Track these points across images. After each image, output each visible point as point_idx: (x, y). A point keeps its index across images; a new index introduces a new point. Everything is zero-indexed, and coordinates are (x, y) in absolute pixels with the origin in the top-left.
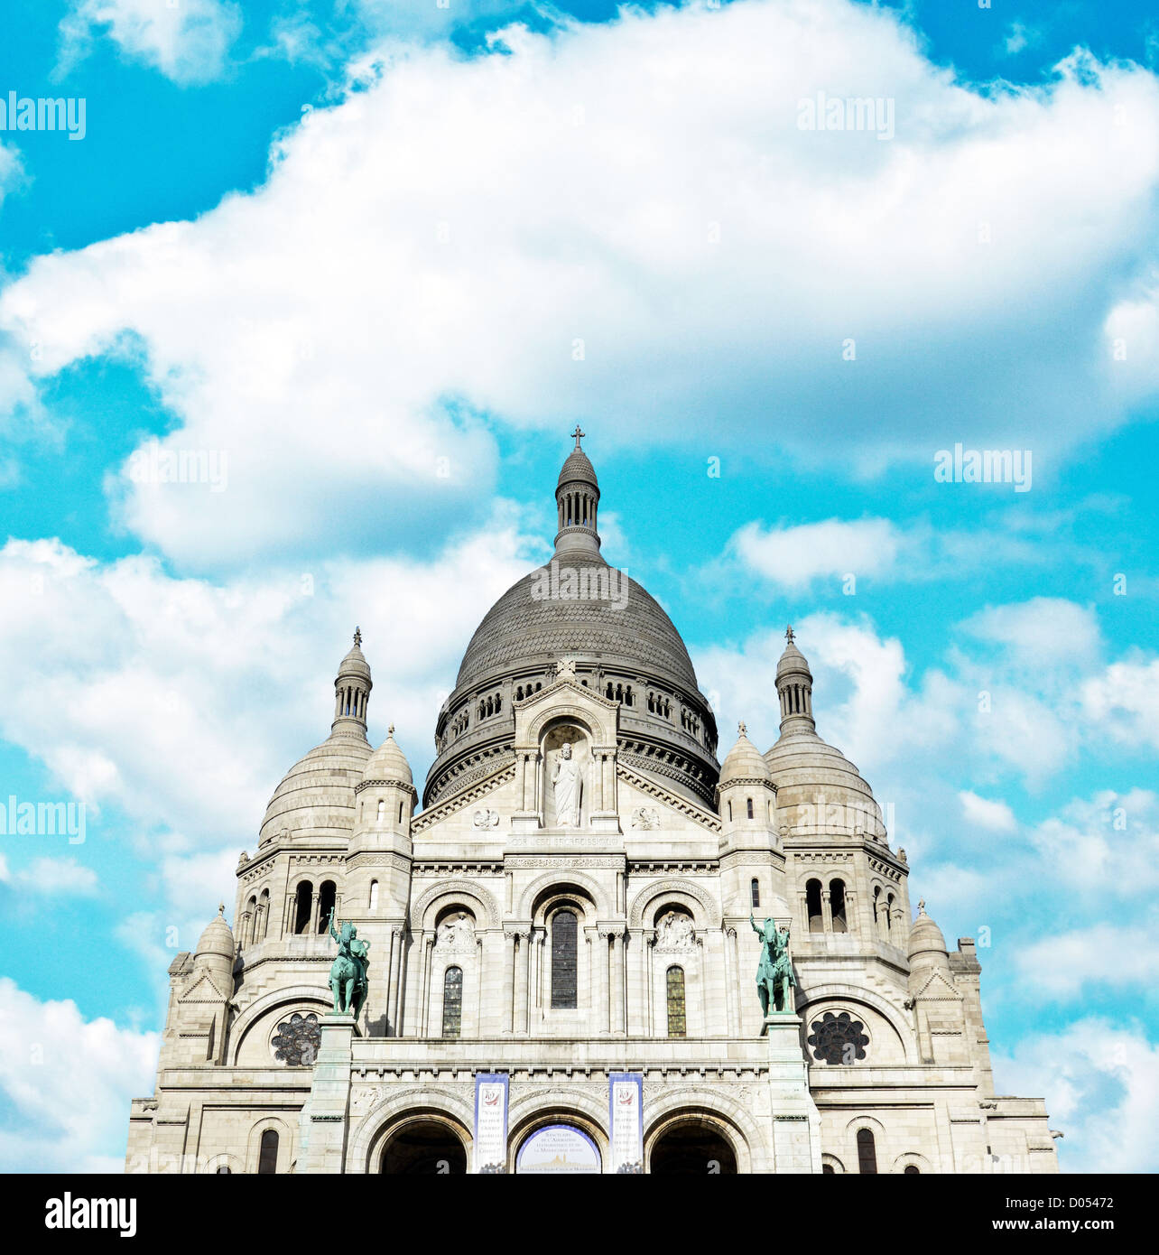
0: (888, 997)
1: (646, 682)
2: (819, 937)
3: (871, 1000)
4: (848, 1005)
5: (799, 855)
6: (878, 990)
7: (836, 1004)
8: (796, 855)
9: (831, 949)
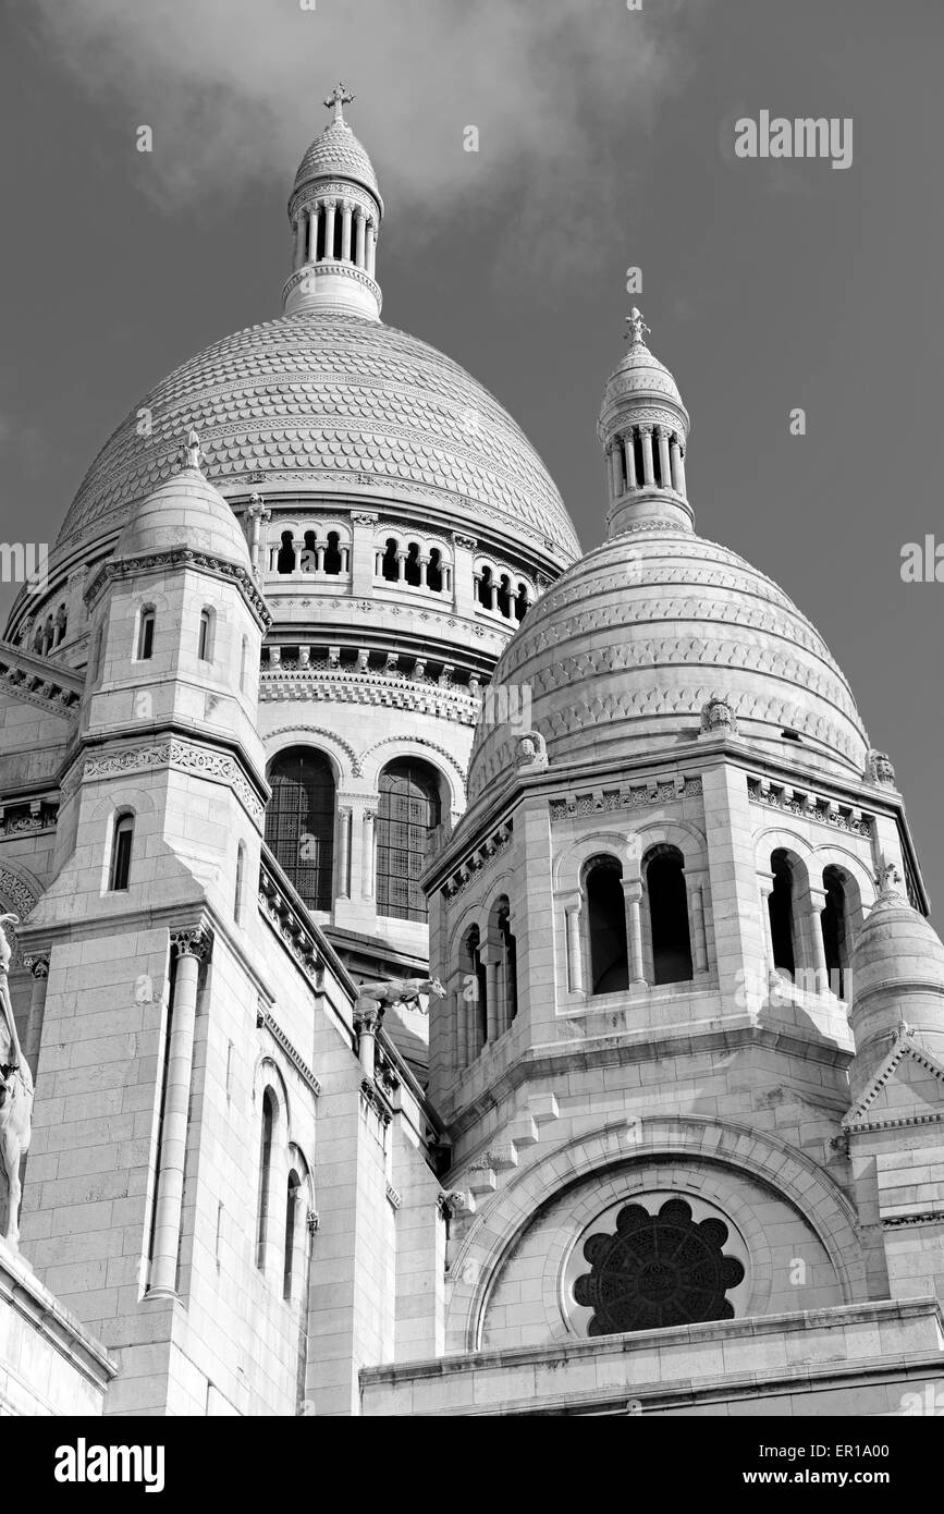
0: (790, 1135)
1: (375, 517)
2: (610, 1002)
3: (741, 1151)
4: (679, 1178)
5: (562, 802)
6: (761, 1121)
7: (651, 1177)
8: (553, 803)
9: (636, 1031)
